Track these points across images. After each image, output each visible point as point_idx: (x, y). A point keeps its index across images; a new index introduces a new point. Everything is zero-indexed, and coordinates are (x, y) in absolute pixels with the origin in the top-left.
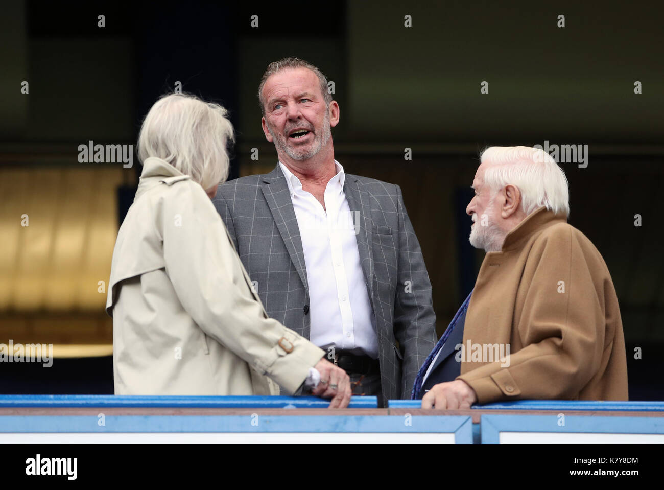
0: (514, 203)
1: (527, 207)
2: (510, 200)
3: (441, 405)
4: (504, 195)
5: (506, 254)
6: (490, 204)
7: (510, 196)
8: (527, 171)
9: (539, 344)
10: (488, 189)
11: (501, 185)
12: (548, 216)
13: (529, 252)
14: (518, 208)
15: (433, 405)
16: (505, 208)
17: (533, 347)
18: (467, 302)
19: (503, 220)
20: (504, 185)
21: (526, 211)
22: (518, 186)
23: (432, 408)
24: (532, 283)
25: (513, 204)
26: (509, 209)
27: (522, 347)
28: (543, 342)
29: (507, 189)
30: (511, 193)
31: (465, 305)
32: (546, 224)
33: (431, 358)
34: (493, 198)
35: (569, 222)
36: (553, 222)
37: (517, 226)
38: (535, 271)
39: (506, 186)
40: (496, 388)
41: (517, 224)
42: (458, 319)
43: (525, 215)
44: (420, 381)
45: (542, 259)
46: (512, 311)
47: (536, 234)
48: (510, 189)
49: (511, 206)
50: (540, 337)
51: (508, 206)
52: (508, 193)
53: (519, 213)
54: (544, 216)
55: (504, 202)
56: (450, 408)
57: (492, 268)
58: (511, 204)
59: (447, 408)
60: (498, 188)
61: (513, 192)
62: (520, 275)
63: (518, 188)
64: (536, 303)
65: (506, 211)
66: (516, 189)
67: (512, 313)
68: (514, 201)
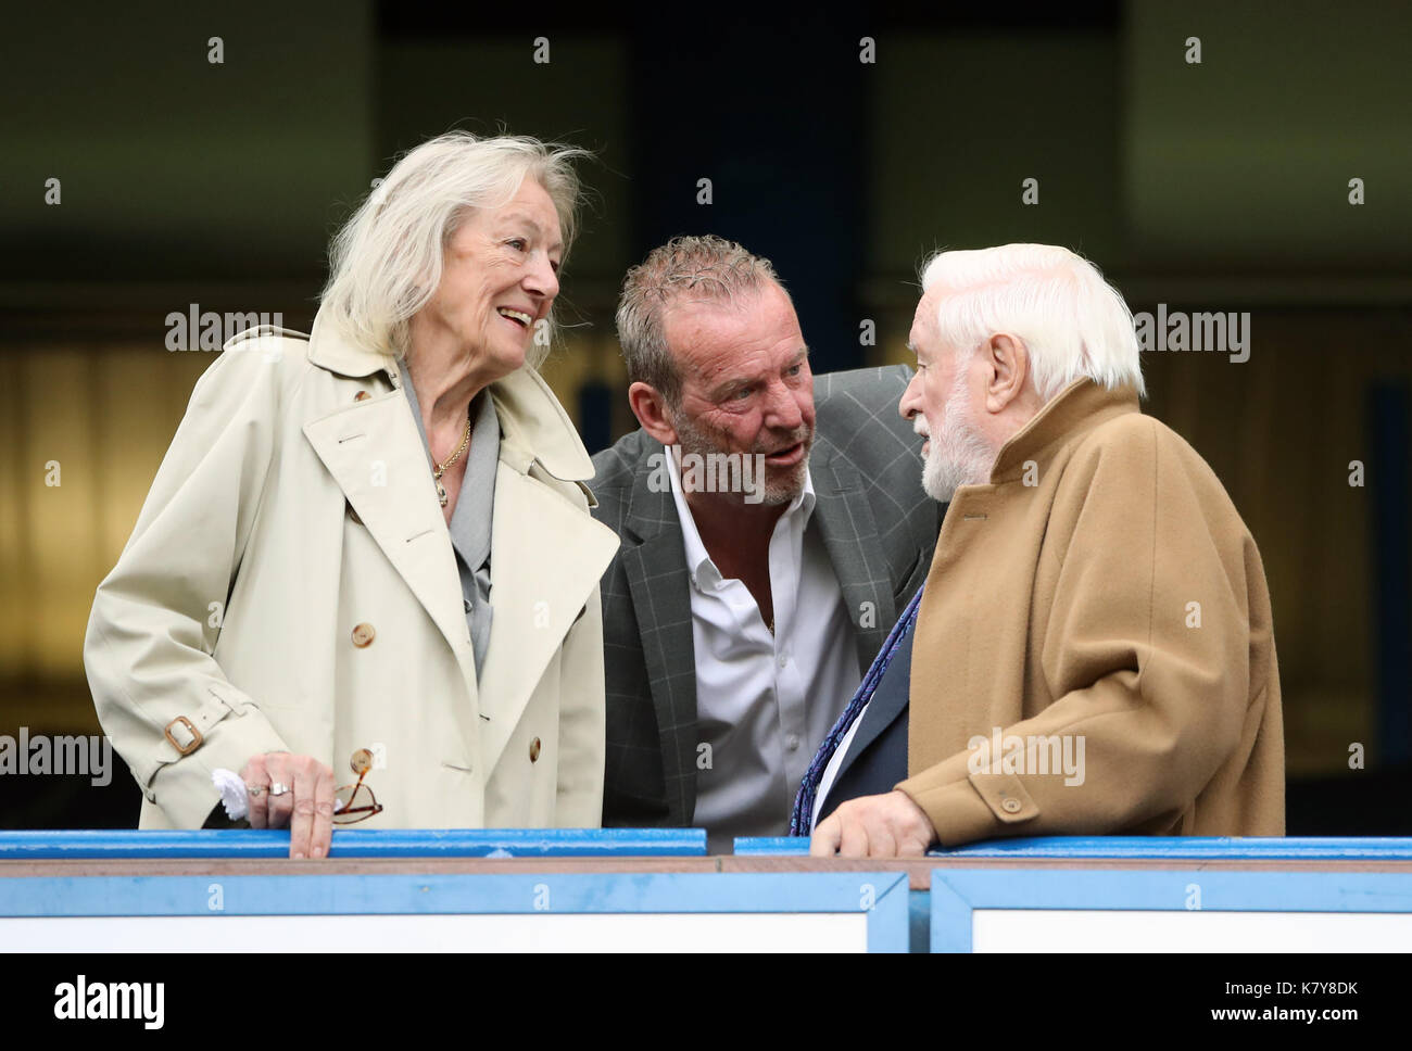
0: (1015, 376)
1: (1044, 383)
2: (1003, 369)
3: (854, 848)
4: (988, 359)
5: (1002, 490)
6: (957, 385)
7: (1002, 359)
8: (1037, 297)
9: (1085, 691)
10: (951, 349)
11: (981, 337)
12: (1093, 397)
13: (1059, 482)
14: (1025, 386)
15: (838, 850)
16: (993, 389)
17: (1074, 698)
18: (913, 609)
19: (991, 416)
20: (987, 336)
21: (1043, 394)
22: (1020, 335)
23: (834, 856)
24: (1069, 555)
25: (1012, 378)
26: (1004, 391)
27: (1052, 701)
28: (1099, 686)
29: (995, 344)
30: (1003, 352)
31: (909, 616)
32: (1094, 418)
33: (832, 744)
34: (964, 368)
35: (1146, 408)
36: (1107, 412)
37: (1024, 428)
38: (1073, 528)
39: (992, 337)
40: (980, 804)
41: (1021, 423)
42: (893, 649)
43: (1039, 402)
44: (808, 798)
45: (1088, 498)
46: (1025, 625)
47: (1073, 443)
48: (1002, 342)
49: (1008, 383)
50: (1088, 676)
51: (1001, 384)
52: (998, 354)
53: (1025, 397)
54: (1086, 398)
55: (993, 375)
56: (875, 856)
57: (969, 523)
58: (1006, 378)
59: (869, 854)
60: (973, 344)
61: (1009, 350)
62: (1039, 539)
63: (1020, 338)
64: (1079, 601)
65: (996, 394)
66: (1017, 342)
67: (1025, 630)
68: (1013, 370)
